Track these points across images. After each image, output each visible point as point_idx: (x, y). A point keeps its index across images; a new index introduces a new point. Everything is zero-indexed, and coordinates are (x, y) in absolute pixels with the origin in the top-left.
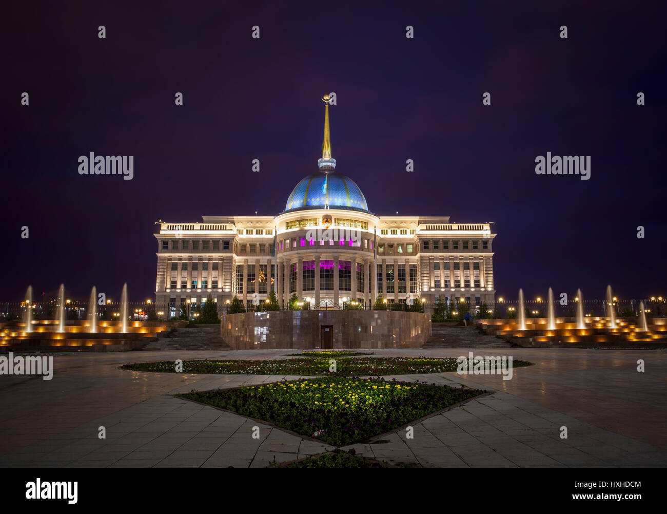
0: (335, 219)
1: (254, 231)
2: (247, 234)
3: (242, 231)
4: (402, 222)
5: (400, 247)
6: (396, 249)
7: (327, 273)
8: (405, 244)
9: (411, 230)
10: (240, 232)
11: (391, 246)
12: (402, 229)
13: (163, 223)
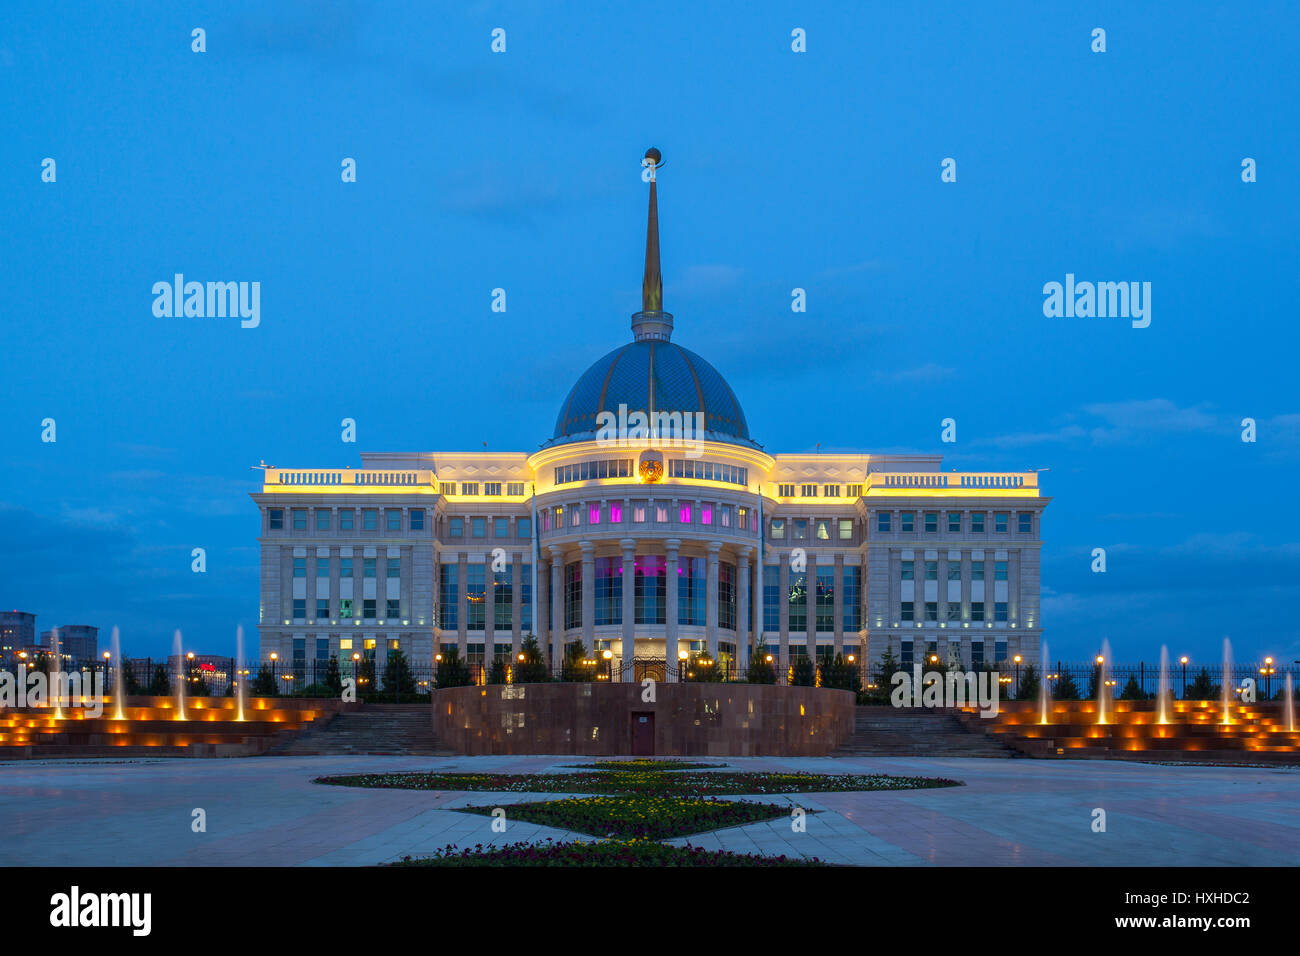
0: (670, 461)
1: (482, 487)
2: (464, 493)
3: (454, 486)
4: (828, 467)
5: (823, 527)
6: (812, 529)
7: (650, 584)
8: (835, 519)
9: (849, 487)
10: (448, 489)
11: (801, 522)
12: (829, 484)
13: (268, 468)
